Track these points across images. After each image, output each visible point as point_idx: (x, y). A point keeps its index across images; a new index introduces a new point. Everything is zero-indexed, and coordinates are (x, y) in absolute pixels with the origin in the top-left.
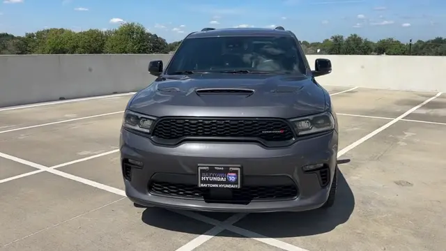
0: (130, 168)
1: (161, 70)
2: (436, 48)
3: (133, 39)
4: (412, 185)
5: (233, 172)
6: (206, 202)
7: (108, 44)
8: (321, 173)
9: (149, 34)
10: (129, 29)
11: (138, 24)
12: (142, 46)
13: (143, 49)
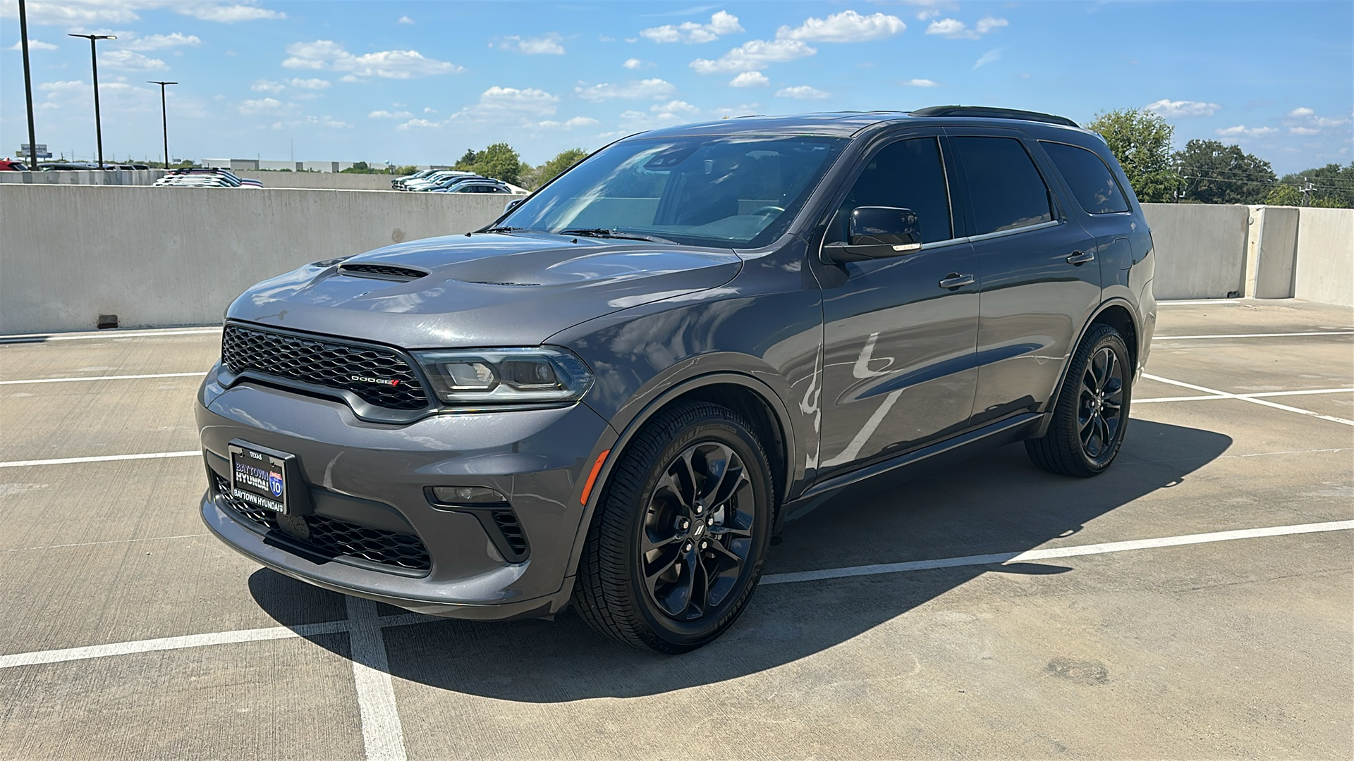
3: (1125, 159)
4: (1098, 682)
5: (276, 469)
6: (265, 539)
8: (498, 518)
9: (1213, 146)
10: (1116, 132)
11: (1147, 115)
12: (1152, 182)
13: (1154, 193)
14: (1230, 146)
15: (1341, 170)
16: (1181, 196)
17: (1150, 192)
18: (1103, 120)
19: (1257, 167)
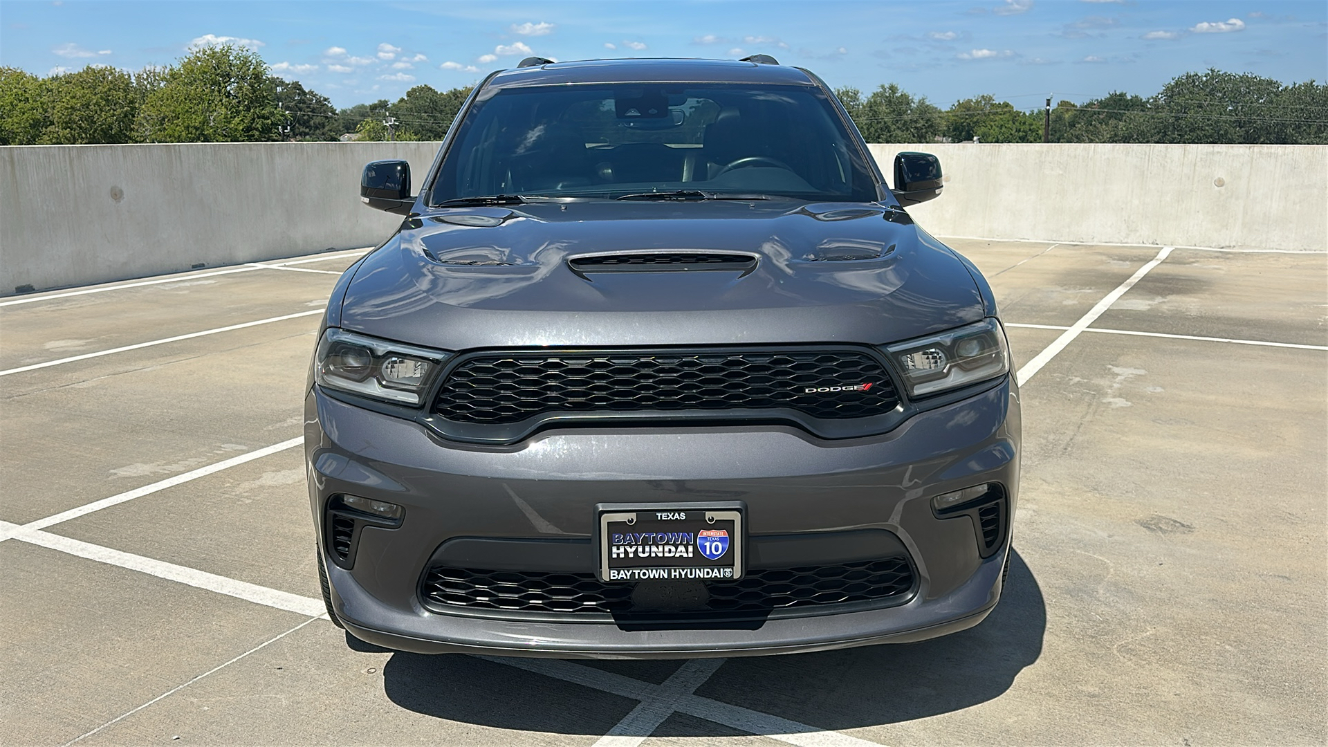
0: (350, 524)
1: (404, 190)
2: (1112, 122)
3: (228, 95)
4: (1189, 528)
5: (719, 525)
6: (622, 627)
7: (145, 112)
8: (983, 513)
9: (276, 82)
10: (214, 67)
11: (242, 51)
12: (259, 117)
13: (262, 128)
14: (291, 82)
15: (390, 105)
16: (286, 131)
17: (259, 126)
18: (198, 55)
19: (318, 101)
